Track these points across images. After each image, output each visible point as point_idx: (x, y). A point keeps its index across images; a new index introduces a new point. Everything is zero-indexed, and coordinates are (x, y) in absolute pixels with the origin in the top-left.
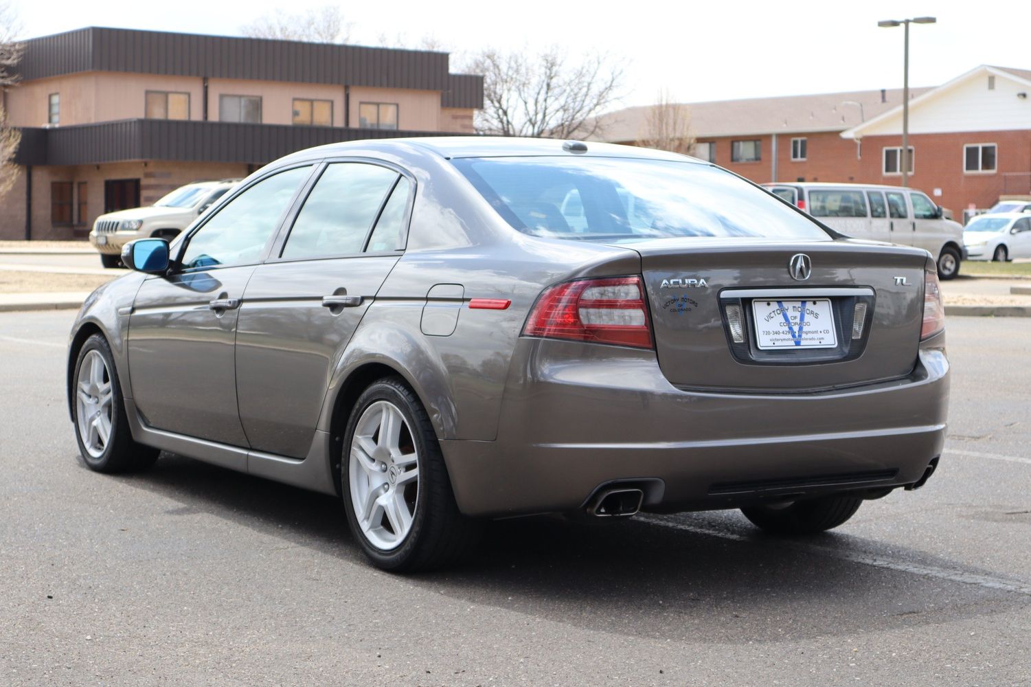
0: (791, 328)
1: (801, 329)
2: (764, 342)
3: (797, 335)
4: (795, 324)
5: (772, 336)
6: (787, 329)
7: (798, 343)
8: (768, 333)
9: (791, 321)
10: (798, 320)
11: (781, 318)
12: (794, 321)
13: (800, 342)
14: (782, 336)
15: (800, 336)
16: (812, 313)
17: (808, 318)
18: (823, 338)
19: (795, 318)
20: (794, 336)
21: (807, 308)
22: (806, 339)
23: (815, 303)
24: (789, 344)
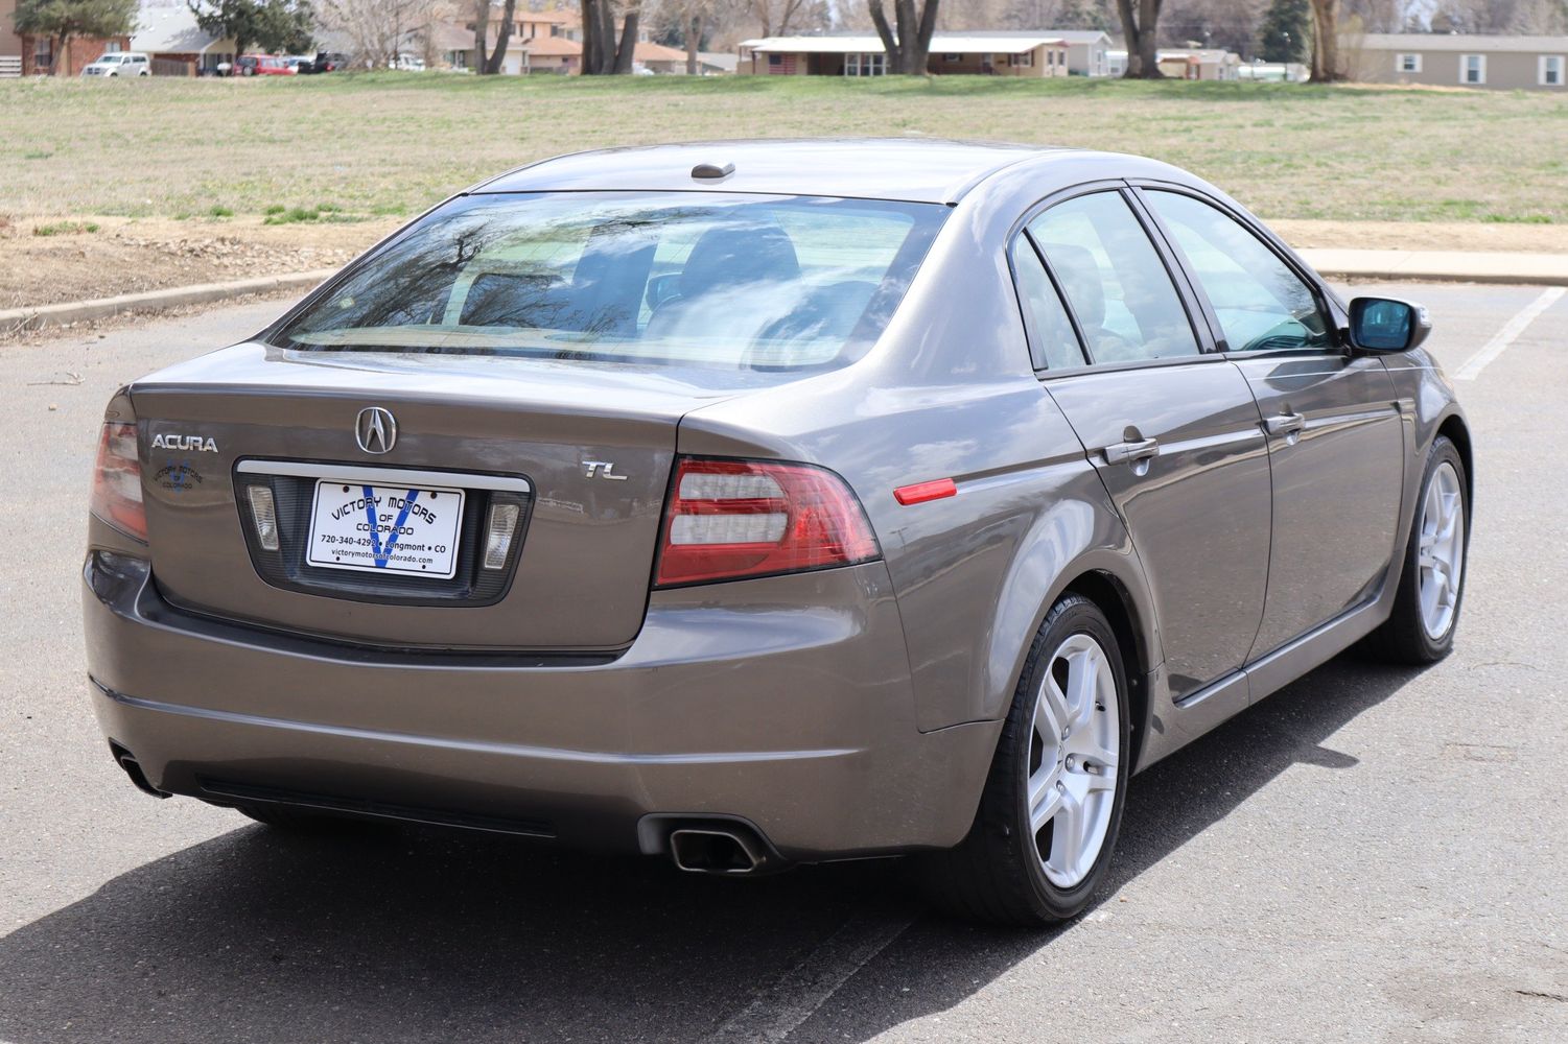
0: (375, 536)
1: (393, 538)
2: (320, 553)
3: (383, 548)
4: (387, 528)
5: (337, 546)
6: (367, 535)
7: (381, 564)
8: (332, 539)
9: (379, 523)
10: (392, 523)
11: (362, 516)
12: (384, 524)
13: (386, 562)
14: (355, 547)
15: (388, 551)
16: (424, 512)
17: (412, 520)
18: (430, 560)
19: (389, 517)
20: (377, 550)
21: (416, 502)
22: (399, 558)
23: (434, 495)
24: (366, 562)
